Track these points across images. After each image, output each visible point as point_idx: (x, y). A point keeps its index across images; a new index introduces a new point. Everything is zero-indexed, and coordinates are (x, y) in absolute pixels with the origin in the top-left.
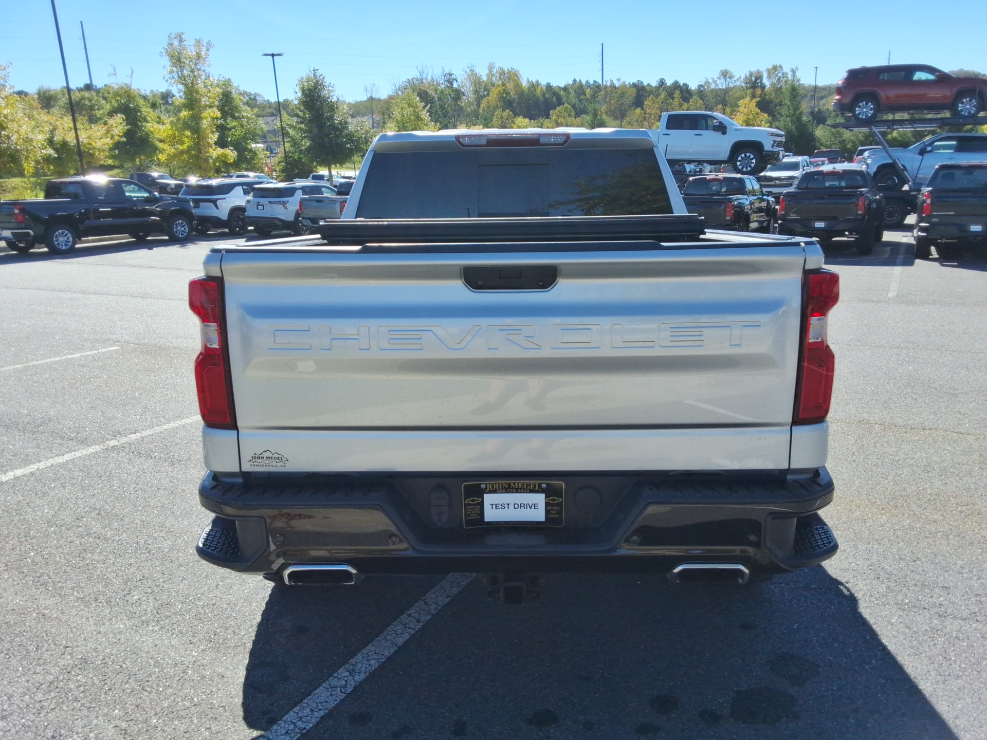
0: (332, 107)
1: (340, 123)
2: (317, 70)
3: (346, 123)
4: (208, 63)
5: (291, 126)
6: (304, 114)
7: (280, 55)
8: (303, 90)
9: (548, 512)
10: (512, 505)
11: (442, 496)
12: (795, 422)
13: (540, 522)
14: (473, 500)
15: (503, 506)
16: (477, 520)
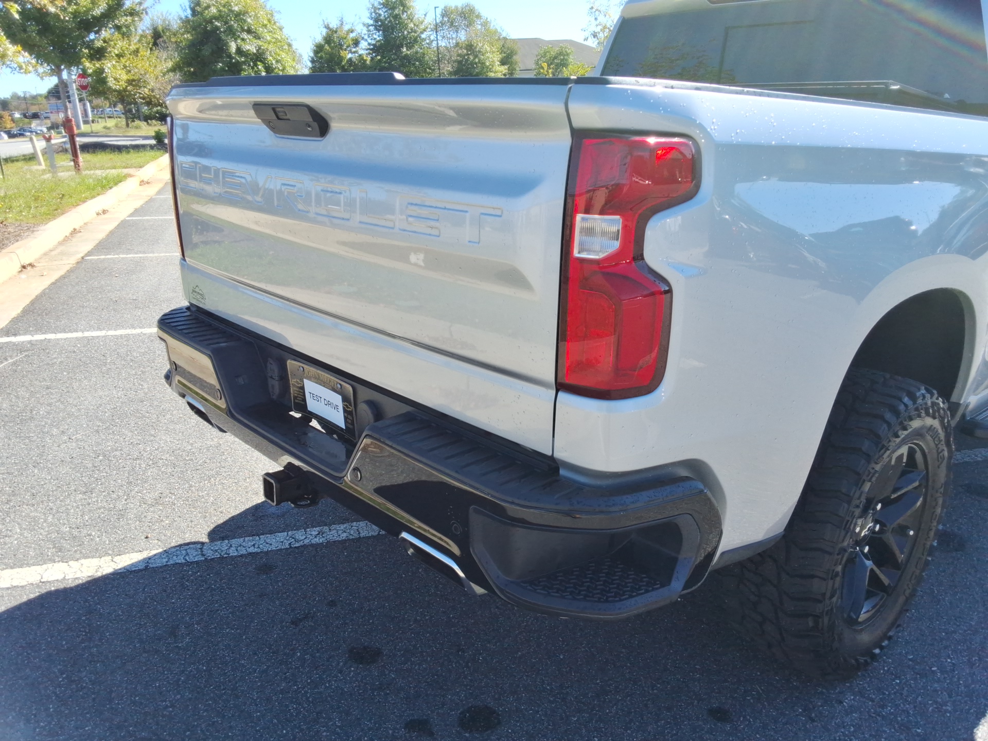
9: (346, 418)
10: (322, 399)
11: (273, 369)
12: (560, 387)
13: (342, 429)
14: (297, 382)
15: (317, 398)
16: (302, 406)
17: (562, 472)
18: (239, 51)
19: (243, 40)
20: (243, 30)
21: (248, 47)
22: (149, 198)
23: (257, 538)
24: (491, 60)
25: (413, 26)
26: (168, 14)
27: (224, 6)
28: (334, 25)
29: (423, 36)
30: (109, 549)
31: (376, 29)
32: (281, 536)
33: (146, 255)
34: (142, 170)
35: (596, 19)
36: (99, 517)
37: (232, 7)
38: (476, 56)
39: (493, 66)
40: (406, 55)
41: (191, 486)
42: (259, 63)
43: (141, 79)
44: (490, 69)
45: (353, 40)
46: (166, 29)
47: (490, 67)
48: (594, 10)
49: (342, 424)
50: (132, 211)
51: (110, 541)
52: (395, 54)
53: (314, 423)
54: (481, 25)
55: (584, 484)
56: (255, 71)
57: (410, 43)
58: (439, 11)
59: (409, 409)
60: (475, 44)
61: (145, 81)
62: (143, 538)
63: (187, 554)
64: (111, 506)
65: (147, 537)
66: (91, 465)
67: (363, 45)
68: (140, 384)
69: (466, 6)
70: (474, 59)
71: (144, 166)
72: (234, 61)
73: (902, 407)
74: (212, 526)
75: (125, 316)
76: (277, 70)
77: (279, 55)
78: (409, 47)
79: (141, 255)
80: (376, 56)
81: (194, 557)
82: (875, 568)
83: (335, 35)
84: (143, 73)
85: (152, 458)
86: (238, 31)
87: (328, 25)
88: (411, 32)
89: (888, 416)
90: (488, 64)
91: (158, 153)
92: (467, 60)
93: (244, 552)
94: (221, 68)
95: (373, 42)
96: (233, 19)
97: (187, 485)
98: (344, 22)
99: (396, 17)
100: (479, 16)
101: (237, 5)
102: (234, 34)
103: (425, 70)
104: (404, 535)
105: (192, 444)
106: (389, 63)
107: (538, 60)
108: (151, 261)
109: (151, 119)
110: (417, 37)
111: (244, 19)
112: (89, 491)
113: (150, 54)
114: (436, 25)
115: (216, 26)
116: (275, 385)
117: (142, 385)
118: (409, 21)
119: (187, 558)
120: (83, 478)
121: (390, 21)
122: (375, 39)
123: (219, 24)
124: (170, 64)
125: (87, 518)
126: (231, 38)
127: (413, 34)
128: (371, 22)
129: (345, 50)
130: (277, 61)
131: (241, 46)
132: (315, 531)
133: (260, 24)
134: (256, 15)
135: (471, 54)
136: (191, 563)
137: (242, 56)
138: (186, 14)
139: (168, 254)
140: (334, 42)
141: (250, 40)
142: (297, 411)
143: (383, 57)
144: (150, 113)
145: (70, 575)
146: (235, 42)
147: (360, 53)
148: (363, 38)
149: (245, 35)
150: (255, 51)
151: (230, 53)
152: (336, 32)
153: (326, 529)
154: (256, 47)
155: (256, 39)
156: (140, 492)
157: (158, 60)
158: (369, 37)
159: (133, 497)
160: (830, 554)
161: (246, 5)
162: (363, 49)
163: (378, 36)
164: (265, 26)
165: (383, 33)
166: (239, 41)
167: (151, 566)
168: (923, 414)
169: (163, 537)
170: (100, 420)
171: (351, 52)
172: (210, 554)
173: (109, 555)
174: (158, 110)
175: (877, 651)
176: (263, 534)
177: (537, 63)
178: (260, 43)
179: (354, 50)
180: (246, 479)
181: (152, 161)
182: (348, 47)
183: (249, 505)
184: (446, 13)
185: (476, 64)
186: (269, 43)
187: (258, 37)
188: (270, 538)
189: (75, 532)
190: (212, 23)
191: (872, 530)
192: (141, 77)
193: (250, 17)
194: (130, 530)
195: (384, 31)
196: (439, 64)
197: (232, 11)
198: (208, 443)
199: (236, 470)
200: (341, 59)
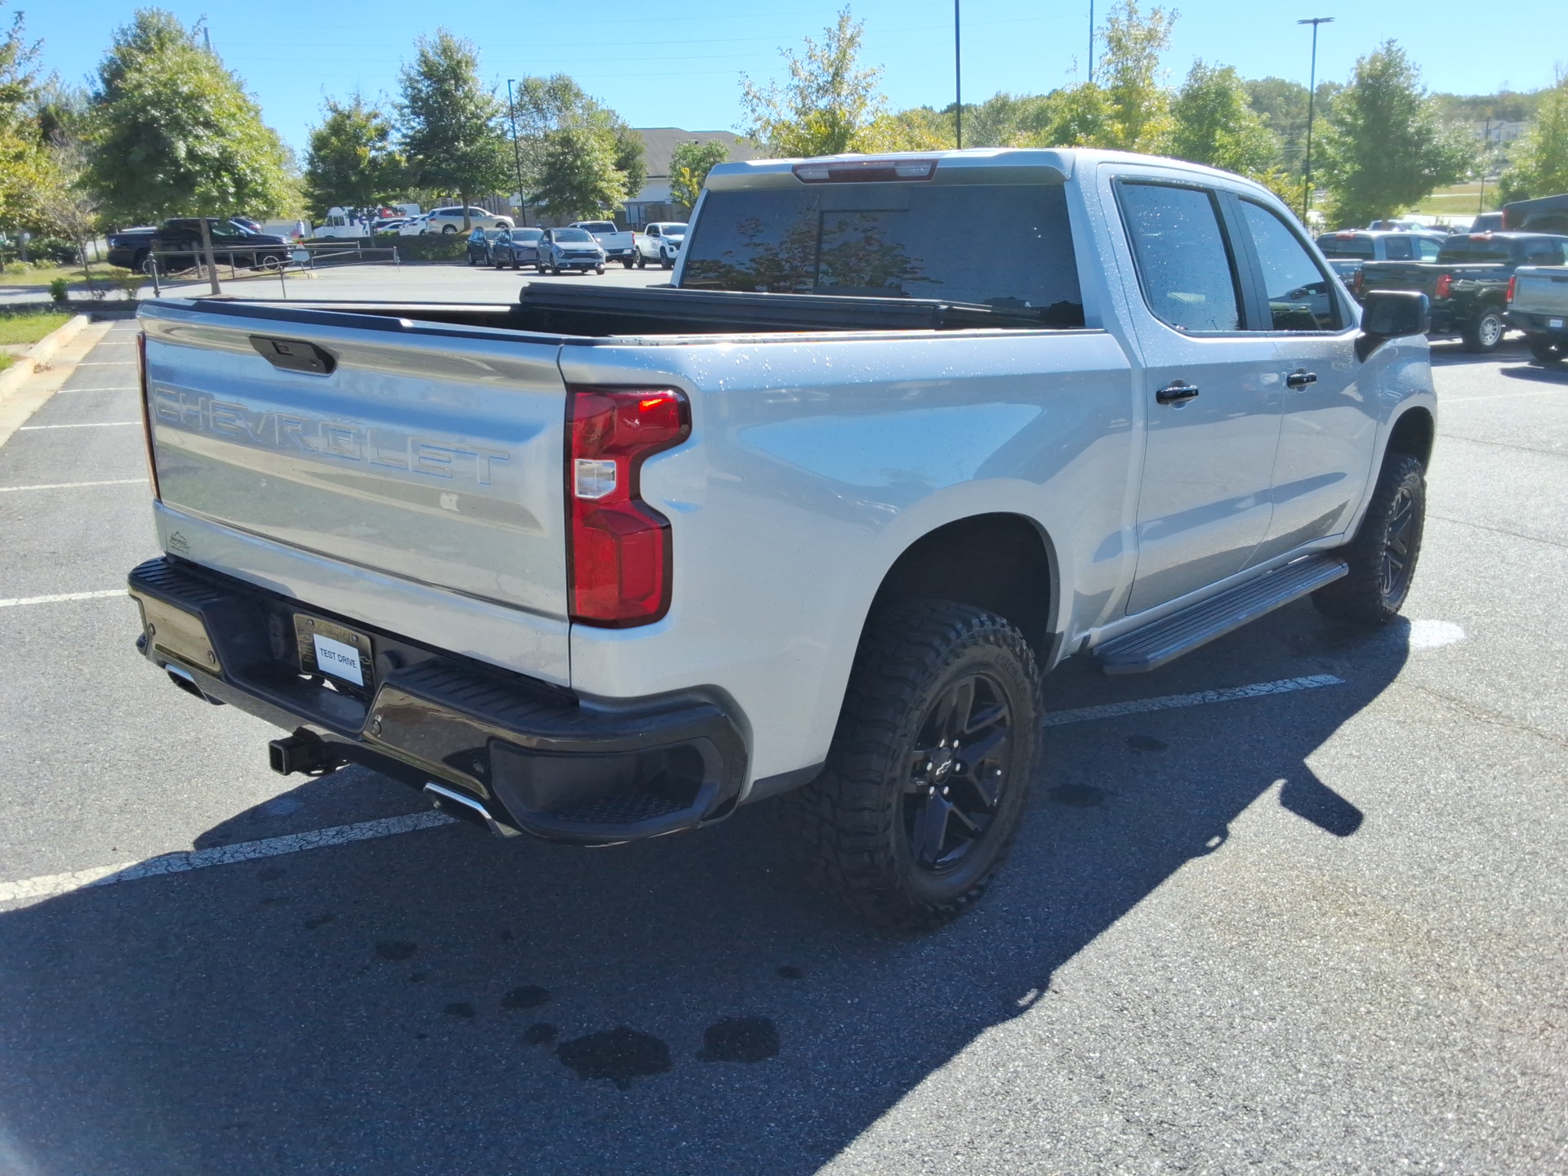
0: (1411, 106)
1: (1419, 132)
2: (1394, 41)
3: (1429, 131)
4: (1167, 44)
5: (1330, 141)
6: (1356, 119)
7: (1327, 20)
8: (1360, 77)
9: (364, 674)
10: (336, 656)
11: (276, 623)
12: (574, 619)
13: (359, 686)
14: (306, 638)
15: (329, 654)
16: (312, 665)
17: (582, 703)
18: (192, 155)
19: (197, 137)
20: (197, 123)
21: (206, 149)
22: (53, 393)
23: (258, 842)
24: (601, 163)
25: (473, 108)
26: (65, 86)
27: (165, 85)
28: (345, 105)
29: (491, 124)
30: (67, 864)
31: (414, 113)
32: (289, 839)
33: (61, 485)
34: (36, 347)
35: (753, 111)
36: (48, 830)
37: (178, 87)
38: (577, 156)
39: (604, 172)
40: (465, 154)
41: (165, 790)
42: (223, 173)
43: (22, 194)
44: (601, 176)
45: (377, 130)
46: (63, 111)
47: (601, 173)
48: (750, 97)
49: (359, 681)
50: (26, 416)
51: (66, 855)
52: (447, 151)
53: (328, 684)
54: (583, 107)
55: (600, 713)
56: (219, 186)
57: (470, 135)
58: (515, 86)
59: (430, 656)
60: (575, 138)
61: (29, 198)
62: (109, 850)
63: (169, 864)
64: (62, 817)
65: (114, 849)
66: (26, 772)
67: (395, 136)
68: (77, 669)
69: (558, 79)
70: (575, 160)
71: (38, 342)
72: (182, 170)
73: (953, 635)
74: (199, 834)
75: (42, 576)
76: (254, 184)
77: (256, 162)
78: (470, 141)
79: (53, 486)
80: (416, 154)
81: (178, 867)
82: (957, 812)
83: (348, 122)
84: (26, 184)
85: (108, 759)
86: (189, 125)
87: (336, 106)
88: (472, 118)
89: (937, 643)
90: (596, 169)
91: (60, 318)
92: (563, 162)
93: (242, 858)
94: (164, 182)
95: (411, 133)
96: (180, 105)
97: (160, 789)
98: (362, 102)
99: (446, 94)
100: (578, 95)
101: (186, 83)
102: (182, 129)
103: (498, 177)
104: (429, 786)
105: (161, 741)
106: (438, 166)
107: (675, 162)
108: (70, 494)
109: (40, 257)
110: (481, 125)
111: (198, 107)
112: (29, 802)
113: (37, 152)
114: (512, 108)
115: (153, 116)
116: (279, 646)
117: (81, 670)
118: (468, 100)
119: (169, 868)
120: (18, 788)
121: (436, 102)
122: (413, 128)
123: (157, 114)
124: (76, 176)
125: (31, 832)
126: (178, 135)
127: (475, 120)
128: (407, 102)
129: (365, 145)
130: (254, 171)
131: (195, 146)
132: (332, 831)
133: (224, 112)
134: (218, 98)
135: (569, 153)
136: (175, 873)
137: (196, 163)
138: (95, 89)
139: (95, 483)
140: (347, 133)
141: (208, 137)
142: (307, 673)
143: (428, 157)
144: (38, 247)
145: (21, 895)
146: (185, 142)
147: (389, 150)
148: (393, 127)
149: (200, 131)
150: (217, 155)
151: (177, 157)
152: (349, 117)
153: (346, 828)
154: (218, 149)
155: (219, 136)
156: (97, 800)
157: (52, 162)
158: (403, 125)
159: (89, 806)
160: (878, 784)
161: (201, 83)
162: (394, 143)
163: (418, 123)
164: (233, 116)
165: (426, 118)
166: (191, 140)
167: (124, 879)
168: (981, 641)
169: (135, 849)
170: (29, 716)
171: (373, 148)
172: (198, 863)
173: (68, 870)
174: (51, 242)
175: (963, 900)
176: (265, 838)
177: (673, 168)
178: (226, 143)
179: (379, 145)
180: (238, 778)
181: (51, 331)
182: (368, 140)
183: (245, 807)
184: (527, 89)
185: (578, 168)
186: (240, 143)
187: (220, 133)
188: (273, 842)
189: (19, 849)
190: (145, 111)
191: (951, 769)
192: (22, 190)
193: (209, 101)
194: (91, 842)
195: (428, 115)
196: (518, 167)
197: (179, 94)
198: (183, 738)
199: (224, 768)
200: (358, 159)
